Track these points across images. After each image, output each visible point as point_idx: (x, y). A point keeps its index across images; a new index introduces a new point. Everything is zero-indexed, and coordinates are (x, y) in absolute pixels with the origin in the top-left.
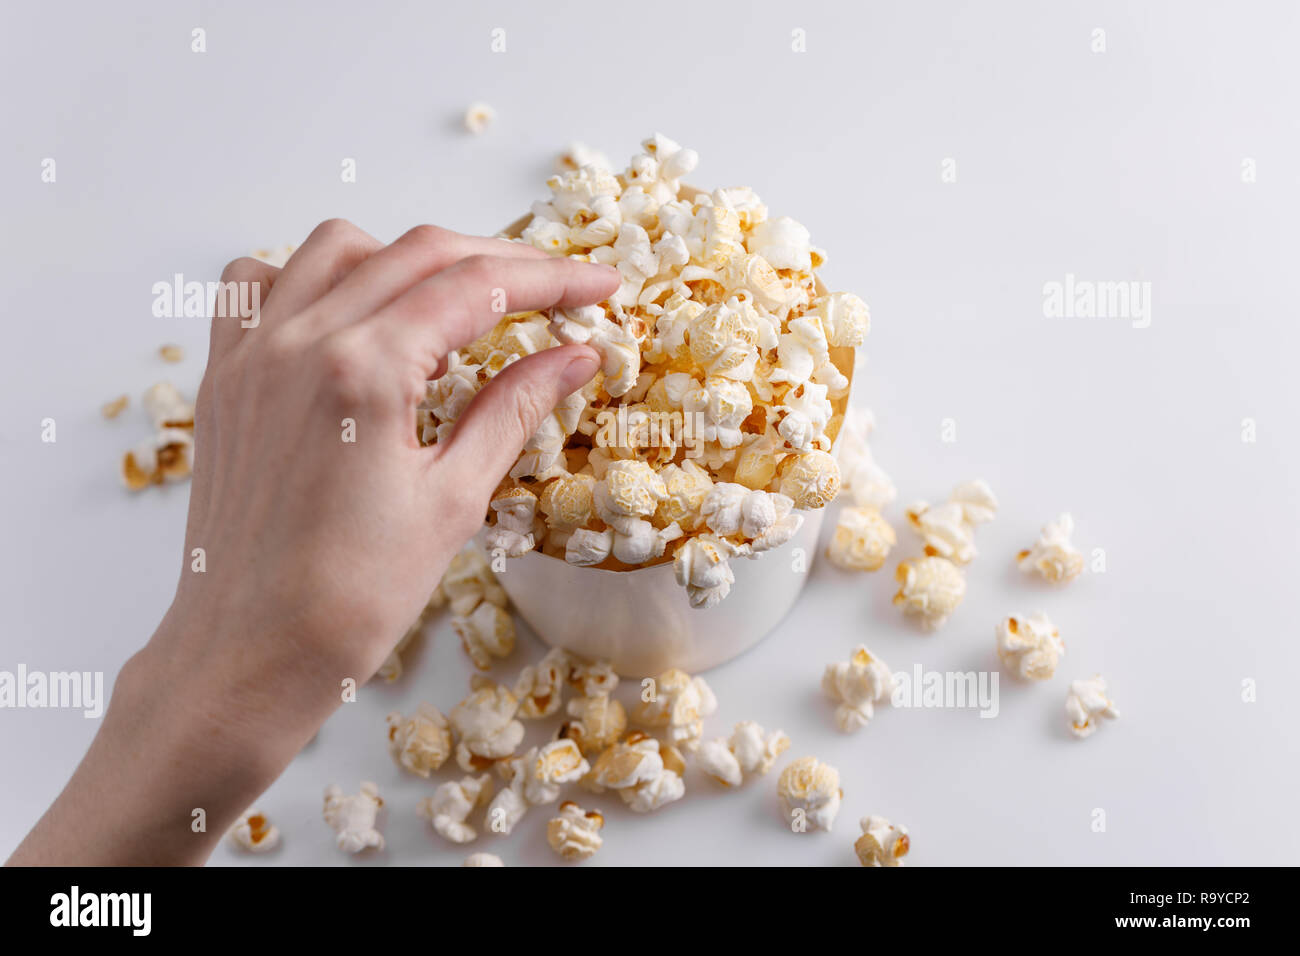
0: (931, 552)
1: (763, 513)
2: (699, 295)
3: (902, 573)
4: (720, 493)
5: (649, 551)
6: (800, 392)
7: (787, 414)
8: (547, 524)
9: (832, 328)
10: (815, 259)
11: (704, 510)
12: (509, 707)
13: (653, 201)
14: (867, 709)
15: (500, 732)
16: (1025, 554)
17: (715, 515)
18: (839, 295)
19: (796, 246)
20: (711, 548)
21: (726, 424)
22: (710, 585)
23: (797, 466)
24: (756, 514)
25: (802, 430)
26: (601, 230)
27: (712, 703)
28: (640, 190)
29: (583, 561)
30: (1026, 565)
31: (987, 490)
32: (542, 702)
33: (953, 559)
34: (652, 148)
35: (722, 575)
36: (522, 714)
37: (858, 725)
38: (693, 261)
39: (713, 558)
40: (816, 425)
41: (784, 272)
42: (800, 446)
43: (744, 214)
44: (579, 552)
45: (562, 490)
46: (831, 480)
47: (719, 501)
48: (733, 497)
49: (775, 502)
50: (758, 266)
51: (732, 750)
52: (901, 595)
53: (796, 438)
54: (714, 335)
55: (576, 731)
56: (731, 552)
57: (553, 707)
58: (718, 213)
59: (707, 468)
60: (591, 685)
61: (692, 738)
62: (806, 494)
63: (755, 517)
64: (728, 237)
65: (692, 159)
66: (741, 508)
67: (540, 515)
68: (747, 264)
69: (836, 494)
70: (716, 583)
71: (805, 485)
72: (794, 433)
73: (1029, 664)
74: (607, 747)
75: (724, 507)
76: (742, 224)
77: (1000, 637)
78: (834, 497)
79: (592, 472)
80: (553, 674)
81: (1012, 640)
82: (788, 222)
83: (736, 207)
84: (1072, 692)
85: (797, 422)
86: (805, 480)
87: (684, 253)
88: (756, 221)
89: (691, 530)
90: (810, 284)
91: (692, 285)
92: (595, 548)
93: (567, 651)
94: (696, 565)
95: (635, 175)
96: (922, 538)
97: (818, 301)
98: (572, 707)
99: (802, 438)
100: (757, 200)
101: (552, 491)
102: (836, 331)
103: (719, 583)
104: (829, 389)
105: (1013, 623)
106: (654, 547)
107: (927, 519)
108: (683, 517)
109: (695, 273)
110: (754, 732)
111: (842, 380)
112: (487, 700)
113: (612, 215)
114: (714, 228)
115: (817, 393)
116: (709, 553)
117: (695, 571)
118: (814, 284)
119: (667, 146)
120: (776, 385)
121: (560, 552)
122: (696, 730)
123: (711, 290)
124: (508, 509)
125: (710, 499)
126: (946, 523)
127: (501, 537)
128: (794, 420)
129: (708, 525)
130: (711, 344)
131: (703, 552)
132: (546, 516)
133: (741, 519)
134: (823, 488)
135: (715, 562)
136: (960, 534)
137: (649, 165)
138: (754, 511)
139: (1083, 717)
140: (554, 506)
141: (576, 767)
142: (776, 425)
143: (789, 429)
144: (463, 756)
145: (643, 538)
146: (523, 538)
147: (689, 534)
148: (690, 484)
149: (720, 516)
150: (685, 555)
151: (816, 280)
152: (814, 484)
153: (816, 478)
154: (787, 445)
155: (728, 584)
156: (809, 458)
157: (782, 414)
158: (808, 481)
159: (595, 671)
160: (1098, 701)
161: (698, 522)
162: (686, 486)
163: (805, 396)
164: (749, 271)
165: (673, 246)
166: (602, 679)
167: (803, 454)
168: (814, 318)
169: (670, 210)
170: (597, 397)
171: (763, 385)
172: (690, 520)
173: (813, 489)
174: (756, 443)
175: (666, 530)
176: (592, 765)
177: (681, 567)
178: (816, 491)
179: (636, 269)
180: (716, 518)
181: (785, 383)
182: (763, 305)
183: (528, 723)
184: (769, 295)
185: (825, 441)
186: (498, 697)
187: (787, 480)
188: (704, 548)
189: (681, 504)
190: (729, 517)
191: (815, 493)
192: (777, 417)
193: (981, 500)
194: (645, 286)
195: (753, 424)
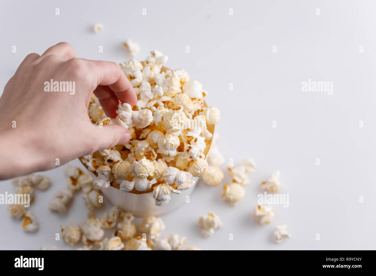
0: (234, 181)
1: (182, 179)
2: (166, 106)
3: (225, 188)
4: (170, 171)
5: (146, 188)
6: (196, 140)
7: (192, 148)
8: (114, 177)
9: (208, 119)
10: (204, 94)
11: (164, 175)
12: (99, 225)
13: (153, 73)
14: (212, 231)
15: (96, 233)
16: (264, 183)
17: (167, 177)
18: (211, 107)
19: (198, 89)
20: (166, 189)
21: (172, 149)
22: (163, 200)
23: (194, 165)
24: (180, 179)
25: (196, 153)
26: (136, 82)
27: (163, 227)
28: (149, 68)
29: (125, 191)
30: (264, 187)
31: (253, 163)
32: (110, 223)
33: (241, 184)
34: (153, 54)
35: (168, 197)
36: (104, 227)
37: (208, 236)
38: (165, 94)
39: (166, 192)
40: (200, 151)
41: (193, 99)
42: (195, 158)
43: (181, 79)
44: (123, 188)
45: (119, 166)
46: (205, 169)
47: (169, 173)
48: (174, 172)
49: (187, 175)
50: (185, 97)
51: (169, 242)
52: (224, 195)
53: (194, 156)
54: (171, 122)
55: (120, 234)
56: (172, 192)
57: (113, 225)
58: (173, 79)
59: (166, 162)
60: (126, 219)
61: (156, 237)
62: (197, 173)
63: (180, 180)
64: (176, 87)
65: (166, 59)
66: (176, 176)
67: (112, 174)
68: (182, 97)
69: (206, 173)
70: (165, 200)
71: (196, 171)
72: (194, 154)
73: (263, 220)
74: (129, 239)
75: (171, 175)
76: (181, 82)
77: (255, 211)
78: (205, 174)
79: (129, 161)
80: (114, 215)
81: (259, 213)
82: (196, 82)
83: (179, 76)
84: (276, 229)
85: (195, 151)
86: (196, 169)
87: (162, 92)
88: (185, 81)
89: (160, 181)
90: (202, 103)
91: (164, 102)
92: (129, 187)
93: (119, 208)
94: (160, 193)
95: (148, 63)
96: (231, 176)
97: (204, 109)
98: (119, 226)
99: (196, 156)
100: (186, 74)
101: (116, 166)
102: (209, 120)
103: (166, 200)
104: (206, 138)
105: (259, 207)
106: (148, 186)
107: (234, 171)
108: (157, 178)
109: (165, 99)
110: (176, 237)
111: (210, 135)
112: (92, 222)
113: (140, 77)
114: (172, 84)
115: (201, 140)
116: (165, 190)
117: (159, 195)
118: (203, 103)
119: (158, 54)
120: (188, 137)
121: (118, 186)
122: (158, 235)
123: (170, 104)
124: (101, 173)
125: (167, 172)
126: (240, 172)
127: (99, 182)
128: (194, 150)
129: (165, 180)
130: (169, 124)
131: (163, 190)
132: (114, 174)
133: (175, 180)
134: (202, 172)
135: (167, 194)
136: (244, 176)
137: (152, 60)
138: (180, 178)
139: (279, 237)
140: (116, 171)
141: (120, 246)
142: (188, 151)
143: (192, 153)
144: (84, 239)
145: (144, 184)
146: (106, 182)
147: (159, 183)
148: (160, 166)
149: (168, 178)
150: (158, 189)
151: (204, 101)
152: (199, 170)
153: (200, 169)
154: (191, 157)
155: (168, 200)
156: (198, 162)
157: (190, 147)
158: (198, 169)
159: (127, 215)
160: (284, 232)
161: (162, 179)
162: (159, 168)
163: (197, 142)
164: (182, 99)
165: (158, 90)
166: (129, 218)
167: (196, 160)
168: (202, 116)
169: (158, 77)
170: (132, 138)
171: (185, 136)
172: (160, 178)
173: (199, 172)
174: (181, 155)
175: (151, 181)
176: (125, 245)
177: (156, 193)
178: (200, 172)
179: (146, 97)
180: (167, 178)
181: (191, 137)
182: (187, 110)
183: (105, 229)
184: (189, 107)
185: (203, 156)
186: (96, 222)
187: (191, 169)
188: (164, 188)
189: (157, 173)
190: (172, 179)
191: (199, 173)
192: (188, 148)
193: (251, 166)
194: (149, 102)
195: (180, 149)
